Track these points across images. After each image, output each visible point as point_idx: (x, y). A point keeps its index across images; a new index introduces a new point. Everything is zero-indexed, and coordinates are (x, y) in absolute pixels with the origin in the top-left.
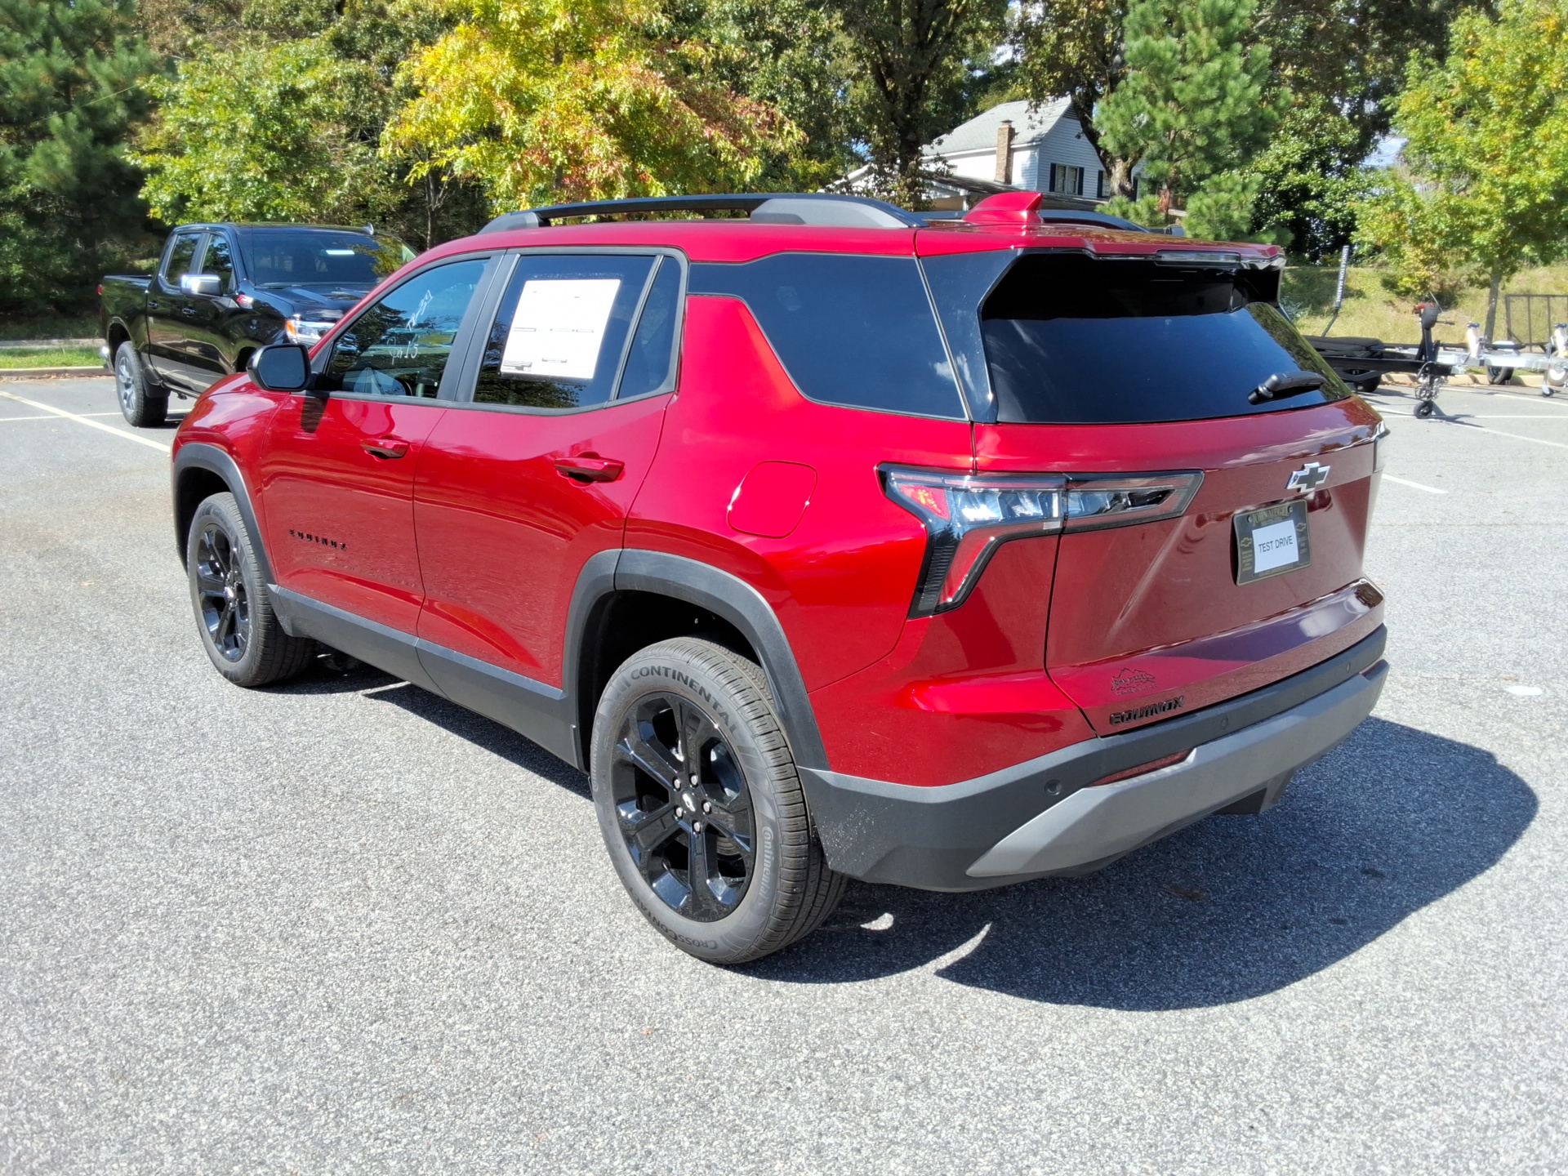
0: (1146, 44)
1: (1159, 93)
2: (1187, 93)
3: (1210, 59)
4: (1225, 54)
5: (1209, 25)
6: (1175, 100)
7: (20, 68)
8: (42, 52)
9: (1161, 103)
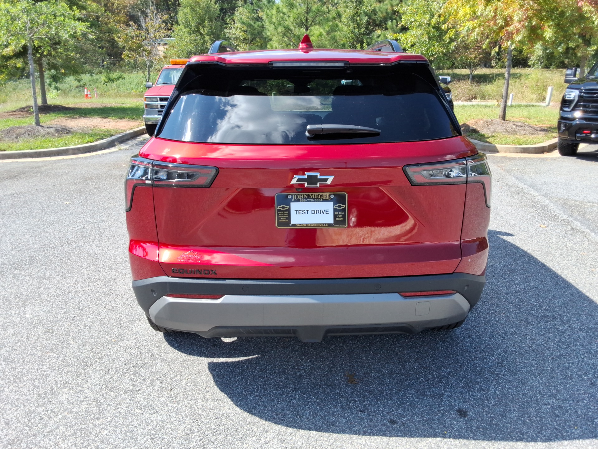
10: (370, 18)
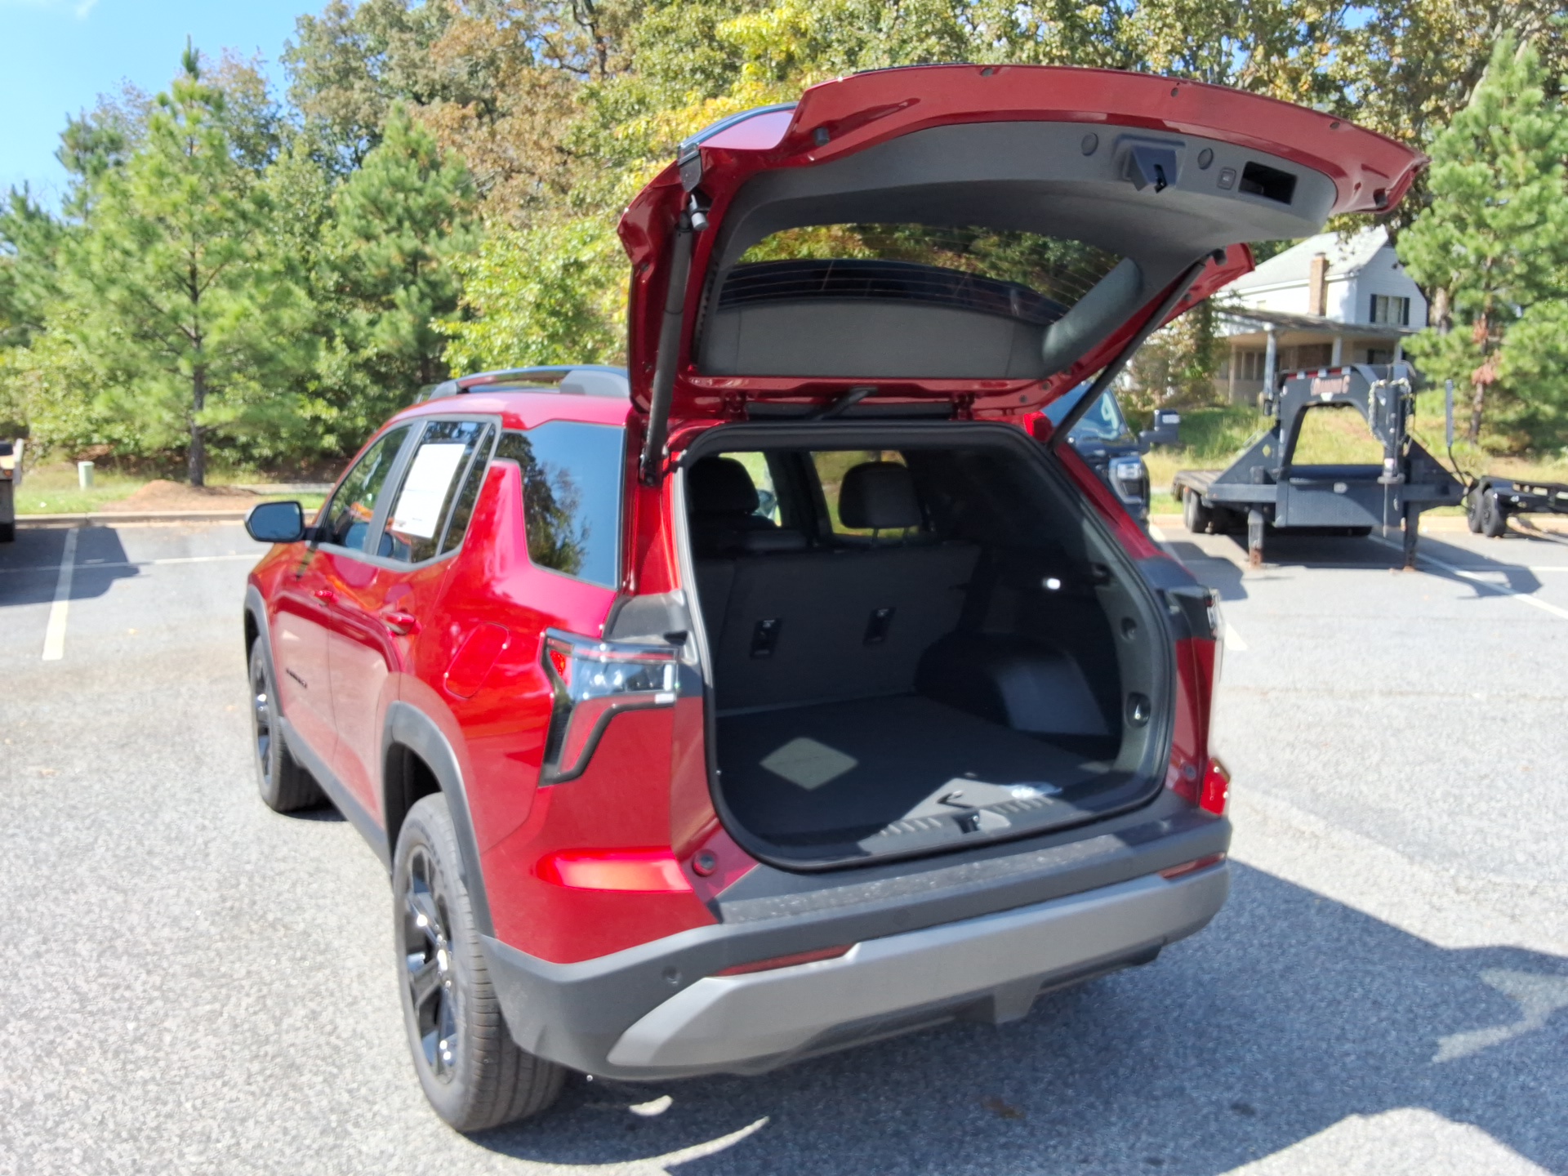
0: (1452, 170)
1: (1470, 220)
2: (1504, 219)
3: (1527, 183)
4: (1545, 177)
5: (1525, 149)
6: (1488, 226)
7: (375, 249)
8: (394, 235)
9: (1471, 230)
10: (344, 275)
